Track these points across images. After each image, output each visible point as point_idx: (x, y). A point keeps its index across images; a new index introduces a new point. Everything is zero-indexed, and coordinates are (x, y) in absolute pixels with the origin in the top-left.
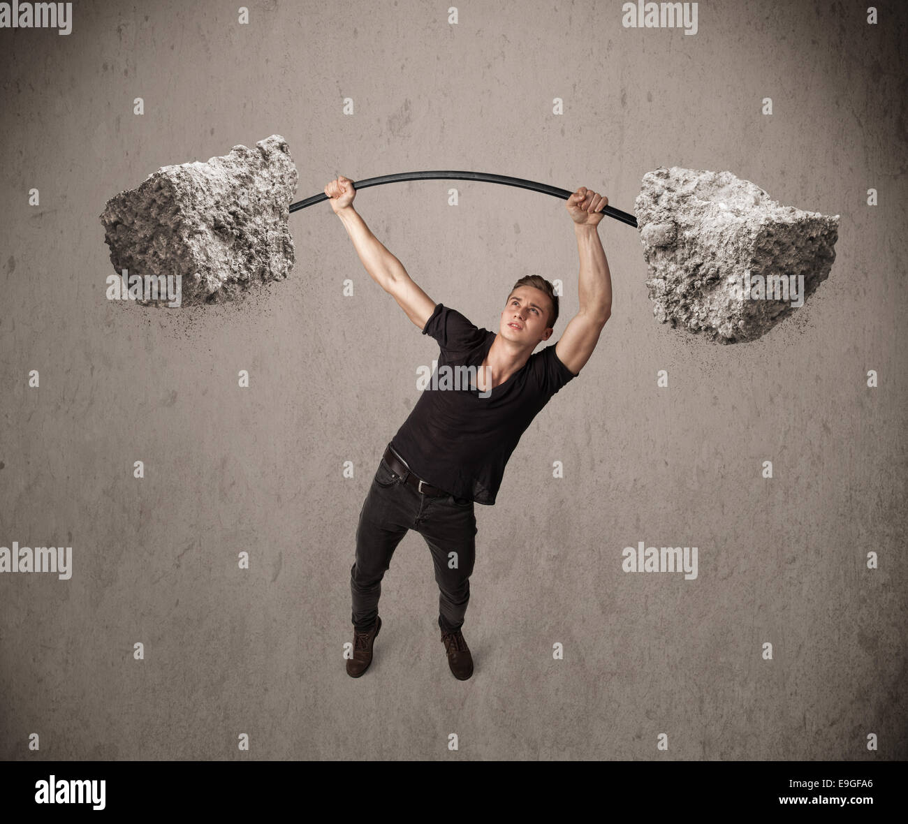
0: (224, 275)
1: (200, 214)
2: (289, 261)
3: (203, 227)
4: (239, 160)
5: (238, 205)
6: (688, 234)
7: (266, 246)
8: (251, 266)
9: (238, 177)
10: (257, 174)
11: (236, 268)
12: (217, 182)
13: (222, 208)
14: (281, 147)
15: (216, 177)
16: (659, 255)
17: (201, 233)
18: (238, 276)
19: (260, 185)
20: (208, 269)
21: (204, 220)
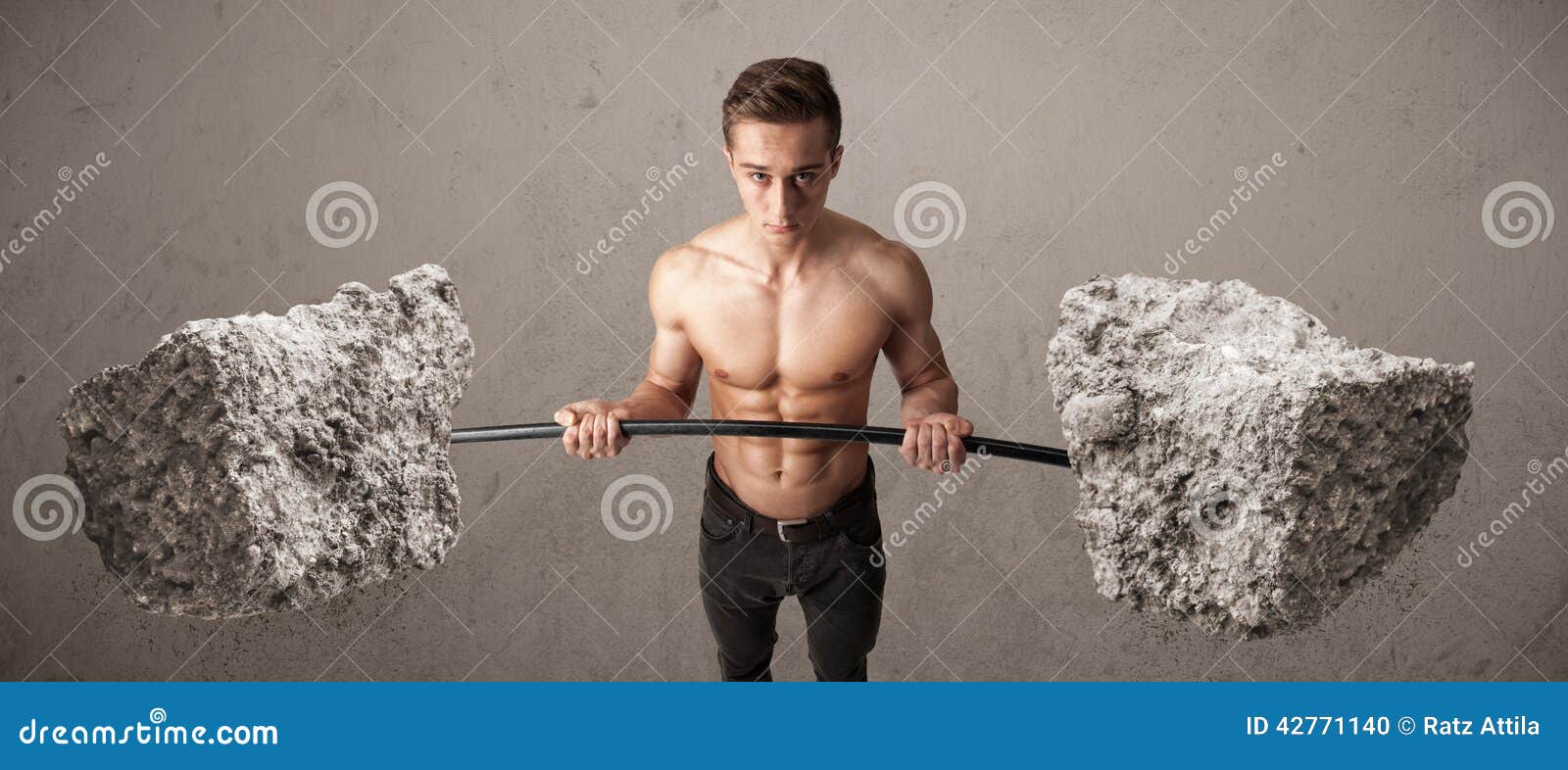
0: (310, 551)
1: (266, 422)
2: (447, 529)
3: (270, 450)
4: (353, 313)
5: (345, 408)
6: (1159, 413)
7: (401, 494)
8: (368, 536)
9: (348, 348)
10: (389, 344)
11: (336, 538)
12: (304, 357)
13: (313, 412)
14: (441, 291)
15: (302, 347)
16: (1102, 459)
17: (266, 461)
18: (339, 554)
19: (394, 367)
20: (278, 538)
21: (274, 435)
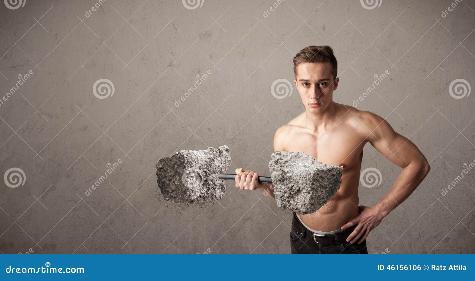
0: (198, 194)
2: (223, 193)
4: (211, 152)
5: (207, 169)
7: (215, 186)
8: (209, 192)
9: (209, 159)
10: (216, 159)
11: (203, 192)
12: (201, 159)
13: (201, 169)
14: (227, 150)
15: (201, 157)
18: (203, 195)
19: (217, 163)
20: (193, 191)
